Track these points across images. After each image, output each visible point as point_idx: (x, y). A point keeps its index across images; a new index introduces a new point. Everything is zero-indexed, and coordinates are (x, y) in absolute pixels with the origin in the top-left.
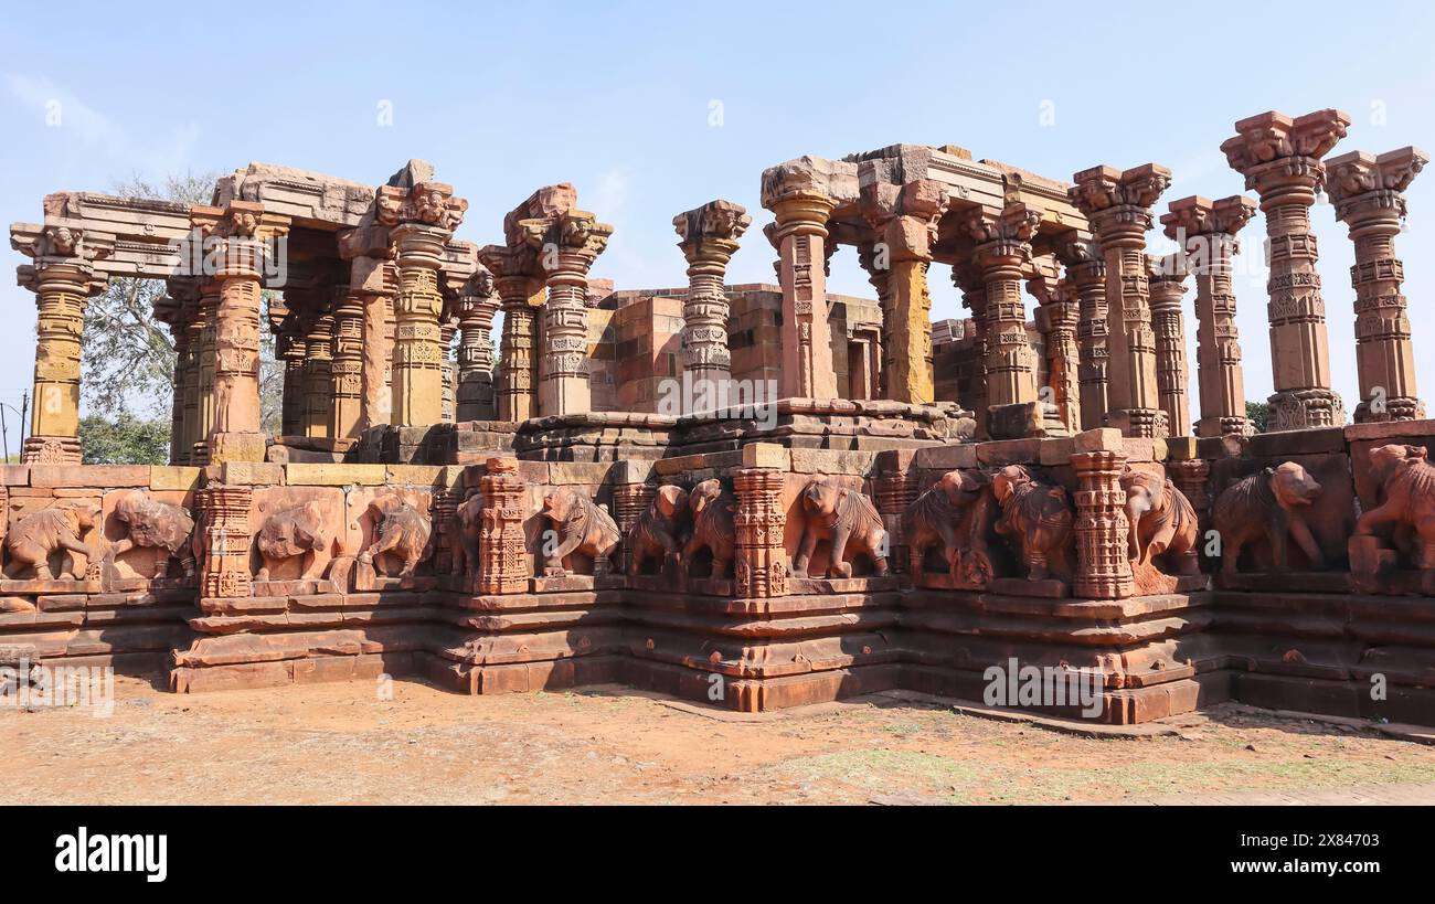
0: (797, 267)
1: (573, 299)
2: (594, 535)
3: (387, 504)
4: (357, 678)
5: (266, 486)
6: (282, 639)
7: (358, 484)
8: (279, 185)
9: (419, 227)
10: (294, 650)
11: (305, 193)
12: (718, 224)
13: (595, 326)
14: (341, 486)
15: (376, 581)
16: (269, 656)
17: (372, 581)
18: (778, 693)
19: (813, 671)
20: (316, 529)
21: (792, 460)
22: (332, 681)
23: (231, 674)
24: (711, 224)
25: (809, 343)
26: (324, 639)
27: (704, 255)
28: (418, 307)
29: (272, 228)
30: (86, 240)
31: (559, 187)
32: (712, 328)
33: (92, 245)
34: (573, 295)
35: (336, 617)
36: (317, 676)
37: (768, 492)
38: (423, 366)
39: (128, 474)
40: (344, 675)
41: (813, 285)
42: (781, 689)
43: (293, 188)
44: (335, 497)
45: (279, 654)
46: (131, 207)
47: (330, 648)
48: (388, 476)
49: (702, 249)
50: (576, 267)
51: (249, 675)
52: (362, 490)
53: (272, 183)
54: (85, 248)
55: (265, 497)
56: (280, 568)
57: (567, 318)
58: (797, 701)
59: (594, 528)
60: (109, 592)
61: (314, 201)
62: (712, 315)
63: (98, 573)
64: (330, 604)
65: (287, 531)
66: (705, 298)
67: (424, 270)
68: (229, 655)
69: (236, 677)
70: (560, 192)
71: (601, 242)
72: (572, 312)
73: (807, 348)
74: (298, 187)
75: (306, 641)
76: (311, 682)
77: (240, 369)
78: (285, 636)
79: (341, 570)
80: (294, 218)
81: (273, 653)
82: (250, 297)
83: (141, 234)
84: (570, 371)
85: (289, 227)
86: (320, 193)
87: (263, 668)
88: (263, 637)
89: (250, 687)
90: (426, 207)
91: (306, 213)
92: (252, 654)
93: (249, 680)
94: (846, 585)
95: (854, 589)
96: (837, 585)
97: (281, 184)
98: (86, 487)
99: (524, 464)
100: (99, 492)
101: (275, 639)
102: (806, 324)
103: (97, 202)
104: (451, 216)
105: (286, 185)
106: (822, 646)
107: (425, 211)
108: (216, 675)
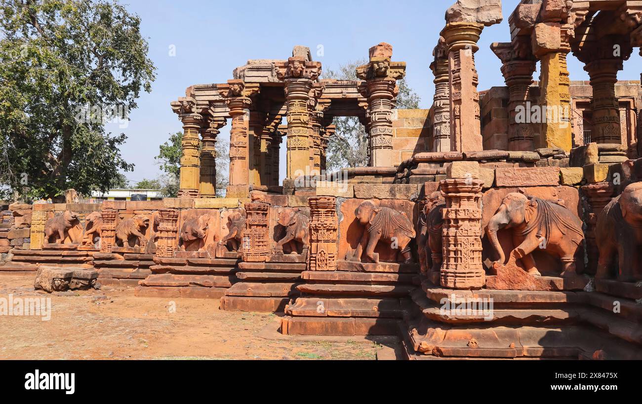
0: (453, 71)
1: (382, 106)
2: (300, 233)
3: (234, 217)
4: (208, 298)
5: (186, 209)
6: (181, 277)
7: (226, 207)
8: (252, 69)
9: (291, 80)
10: (183, 282)
11: (264, 71)
12: (444, 52)
13: (417, 119)
14: (218, 209)
15: (225, 253)
16: (171, 284)
17: (223, 253)
18: (299, 326)
19: (328, 316)
20: (199, 228)
21: (354, 191)
22: (198, 298)
23: (154, 289)
24: (441, 53)
25: (459, 117)
26: (198, 279)
27: (439, 71)
28: (293, 120)
29: (251, 89)
30: (197, 105)
31: (379, 45)
32: (444, 114)
33: (199, 107)
34: (382, 104)
35: (208, 269)
36: (191, 295)
37: (319, 209)
38: (297, 149)
39: (160, 204)
40: (203, 296)
41: (462, 81)
42: (301, 324)
43: (258, 69)
44: (215, 214)
45: (175, 284)
46: (213, 88)
47: (198, 283)
48: (239, 203)
49: (437, 68)
50: (382, 88)
51: (162, 291)
52: (227, 210)
53: (249, 69)
54: (197, 108)
55: (186, 214)
56: (191, 246)
57: (377, 117)
58: (313, 332)
59: (301, 230)
60: (148, 254)
61: (268, 73)
62: (444, 106)
63: (144, 245)
64: (203, 263)
65: (188, 229)
66: (440, 97)
67: (297, 101)
68: (155, 282)
69: (156, 291)
70: (379, 48)
71: (399, 72)
72: (379, 113)
73: (457, 121)
74: (260, 68)
75: (191, 278)
76: (188, 297)
77: (237, 156)
78: (183, 276)
79: (212, 248)
80: (260, 83)
81: (173, 283)
82: (242, 123)
83: (218, 99)
84: (379, 145)
85: (258, 88)
86: (270, 69)
87: (167, 289)
88: (173, 275)
89: (162, 297)
90: (292, 69)
91: (265, 80)
92: (165, 282)
93: (162, 293)
94: (375, 267)
95: (381, 270)
96: (367, 266)
97: (253, 68)
98: (145, 210)
99: (273, 196)
100: (150, 212)
101: (179, 277)
102: (458, 106)
103: (200, 88)
104: (312, 72)
105: (255, 68)
106: (346, 303)
107: (292, 72)
108: (149, 290)
